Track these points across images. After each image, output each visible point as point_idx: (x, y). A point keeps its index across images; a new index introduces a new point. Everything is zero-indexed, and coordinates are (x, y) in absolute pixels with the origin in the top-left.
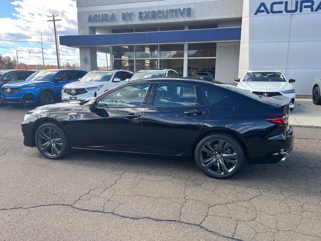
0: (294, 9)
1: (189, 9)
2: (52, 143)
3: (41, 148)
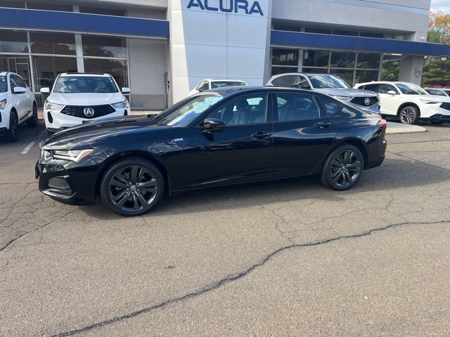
0: (229, 8)
2: (134, 190)
3: (115, 203)
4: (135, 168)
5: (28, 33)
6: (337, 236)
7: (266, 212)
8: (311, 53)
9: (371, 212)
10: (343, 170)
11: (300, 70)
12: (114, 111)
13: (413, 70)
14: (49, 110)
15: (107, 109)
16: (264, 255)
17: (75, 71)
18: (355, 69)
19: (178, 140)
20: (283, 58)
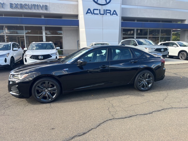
0: (103, 13)
1: (46, 6)
2: (47, 92)
3: (38, 97)
4: (47, 82)
5: (24, 27)
6: (136, 114)
7: (106, 101)
8: (141, 30)
9: (155, 102)
10: (144, 82)
11: (135, 37)
12: (51, 57)
13: (186, 36)
14: (25, 57)
15: (48, 56)
16: (98, 123)
17: (42, 41)
18: (160, 36)
19: (66, 69)
20: (129, 32)
